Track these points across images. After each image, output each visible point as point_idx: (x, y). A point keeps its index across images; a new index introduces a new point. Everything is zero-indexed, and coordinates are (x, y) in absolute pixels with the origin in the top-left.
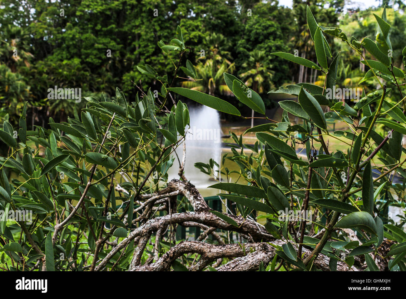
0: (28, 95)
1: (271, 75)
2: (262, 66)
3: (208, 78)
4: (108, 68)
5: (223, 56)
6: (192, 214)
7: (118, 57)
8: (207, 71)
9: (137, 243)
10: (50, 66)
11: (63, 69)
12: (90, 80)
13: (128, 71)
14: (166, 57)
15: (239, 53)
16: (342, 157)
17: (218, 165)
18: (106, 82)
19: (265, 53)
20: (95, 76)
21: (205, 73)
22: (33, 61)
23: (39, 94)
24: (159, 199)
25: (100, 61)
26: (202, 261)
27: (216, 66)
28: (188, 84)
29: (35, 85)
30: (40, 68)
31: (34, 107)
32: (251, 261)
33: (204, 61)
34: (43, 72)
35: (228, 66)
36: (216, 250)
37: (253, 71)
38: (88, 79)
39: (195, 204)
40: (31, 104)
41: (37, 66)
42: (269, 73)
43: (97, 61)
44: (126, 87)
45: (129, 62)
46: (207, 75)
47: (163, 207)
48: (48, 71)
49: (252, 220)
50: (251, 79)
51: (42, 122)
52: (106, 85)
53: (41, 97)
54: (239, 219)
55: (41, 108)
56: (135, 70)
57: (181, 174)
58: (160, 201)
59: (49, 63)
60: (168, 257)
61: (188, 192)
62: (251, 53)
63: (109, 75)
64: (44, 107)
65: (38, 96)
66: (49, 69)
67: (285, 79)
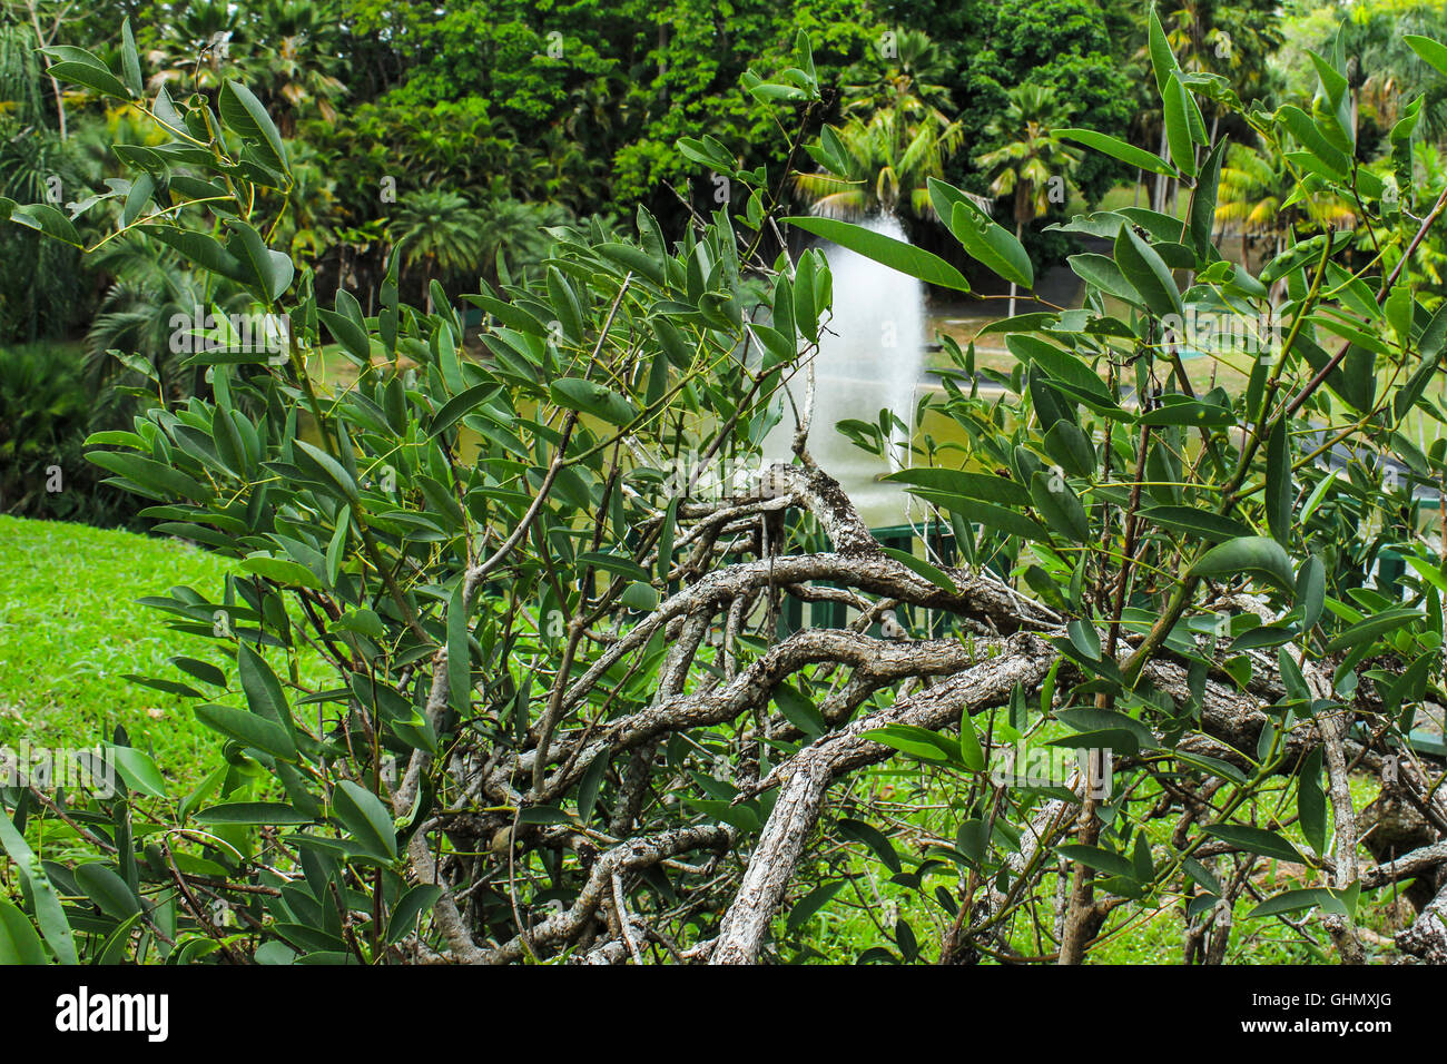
0: (327, 208)
1: (1072, 161)
2: (1046, 134)
3: (878, 165)
4: (571, 129)
5: (927, 100)
6: (829, 560)
7: (604, 94)
8: (874, 146)
9: (676, 634)
10: (394, 119)
11: (435, 130)
12: (515, 164)
13: (633, 140)
14: (749, 100)
15: (977, 91)
16: (1225, 402)
17: (903, 427)
18: (564, 171)
19: (1056, 95)
20: (530, 152)
21: (869, 154)
22: (344, 105)
23: (360, 204)
24: (738, 516)
25: (548, 107)
26: (855, 684)
27: (902, 130)
28: (816, 181)
29: (348, 176)
30: (366, 127)
31: (344, 244)
32: (989, 679)
33: (865, 114)
34: (375, 137)
35: (942, 130)
36: (893, 655)
37: (1018, 149)
38: (509, 161)
39: (837, 533)
40: (335, 234)
41: (355, 119)
42: (1065, 156)
43: (537, 108)
44: (625, 187)
45: (636, 111)
46: (875, 155)
47: (747, 541)
48: (390, 135)
49: (998, 583)
50: (1010, 172)
51: (368, 290)
52: (565, 179)
53: (365, 213)
54: (959, 578)
55: (366, 248)
56: (652, 135)
57: (799, 450)
58: (736, 524)
59: (393, 109)
60: (761, 671)
61: (819, 501)
62: (1012, 93)
63: (575, 149)
64: (373, 243)
65: (359, 211)
66: (392, 130)
67: (1116, 176)
